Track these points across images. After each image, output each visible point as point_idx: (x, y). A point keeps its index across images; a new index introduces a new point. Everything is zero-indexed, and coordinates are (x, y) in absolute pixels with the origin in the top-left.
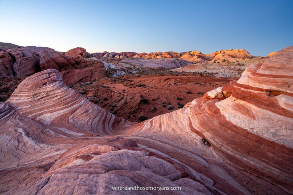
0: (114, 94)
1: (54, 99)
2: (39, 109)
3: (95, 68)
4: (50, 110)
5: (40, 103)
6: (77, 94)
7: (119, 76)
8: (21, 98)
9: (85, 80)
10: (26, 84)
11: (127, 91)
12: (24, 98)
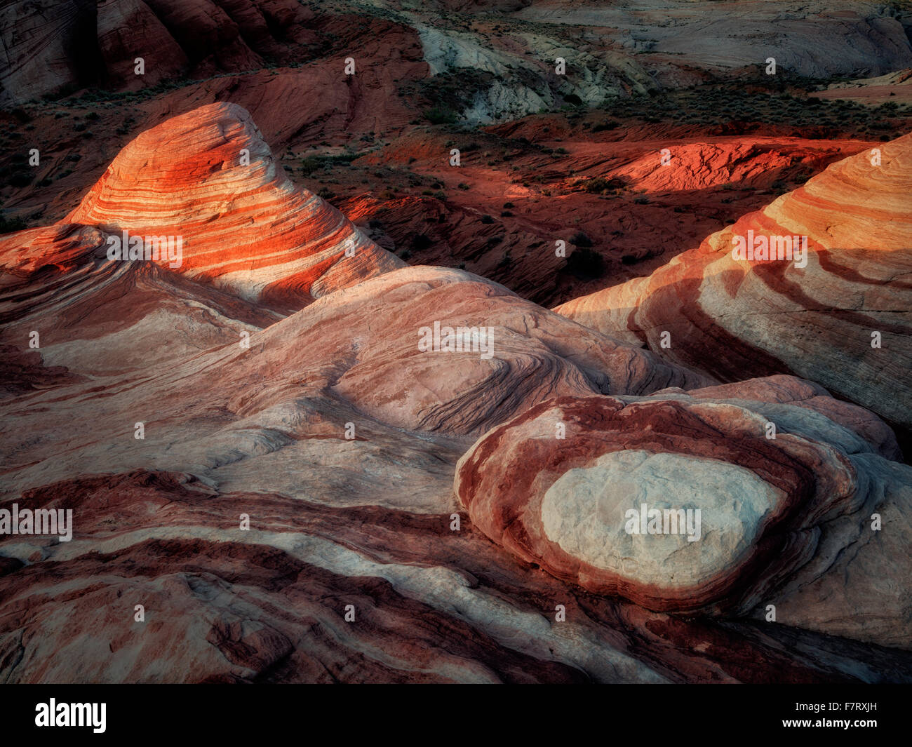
0: (460, 222)
1: (255, 225)
2: (213, 255)
3: (370, 62)
4: (249, 259)
5: (211, 234)
6: (331, 215)
7: (498, 117)
8: (140, 215)
9: (322, 133)
10: (150, 164)
11: (523, 211)
12: (153, 214)
